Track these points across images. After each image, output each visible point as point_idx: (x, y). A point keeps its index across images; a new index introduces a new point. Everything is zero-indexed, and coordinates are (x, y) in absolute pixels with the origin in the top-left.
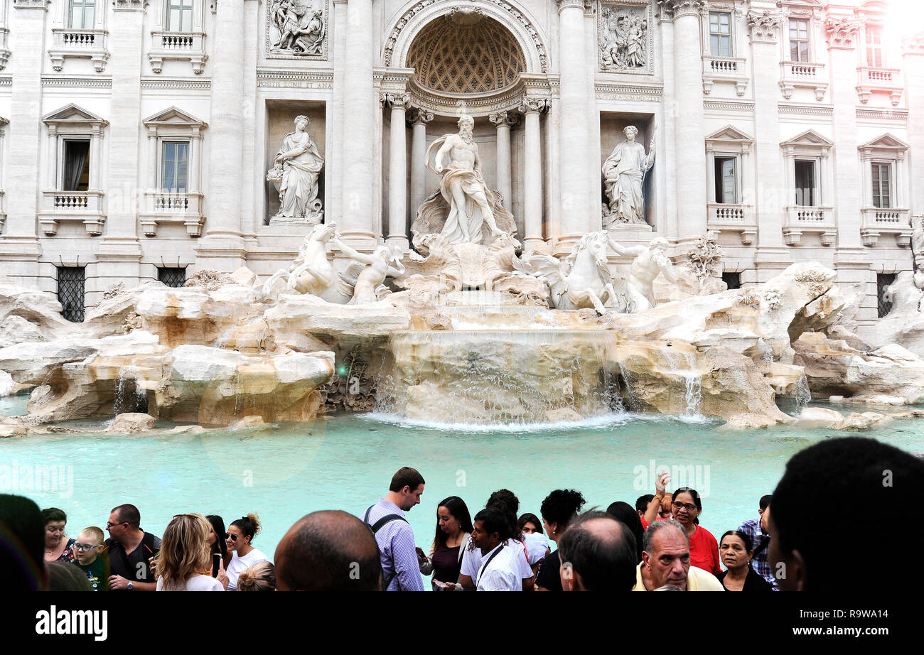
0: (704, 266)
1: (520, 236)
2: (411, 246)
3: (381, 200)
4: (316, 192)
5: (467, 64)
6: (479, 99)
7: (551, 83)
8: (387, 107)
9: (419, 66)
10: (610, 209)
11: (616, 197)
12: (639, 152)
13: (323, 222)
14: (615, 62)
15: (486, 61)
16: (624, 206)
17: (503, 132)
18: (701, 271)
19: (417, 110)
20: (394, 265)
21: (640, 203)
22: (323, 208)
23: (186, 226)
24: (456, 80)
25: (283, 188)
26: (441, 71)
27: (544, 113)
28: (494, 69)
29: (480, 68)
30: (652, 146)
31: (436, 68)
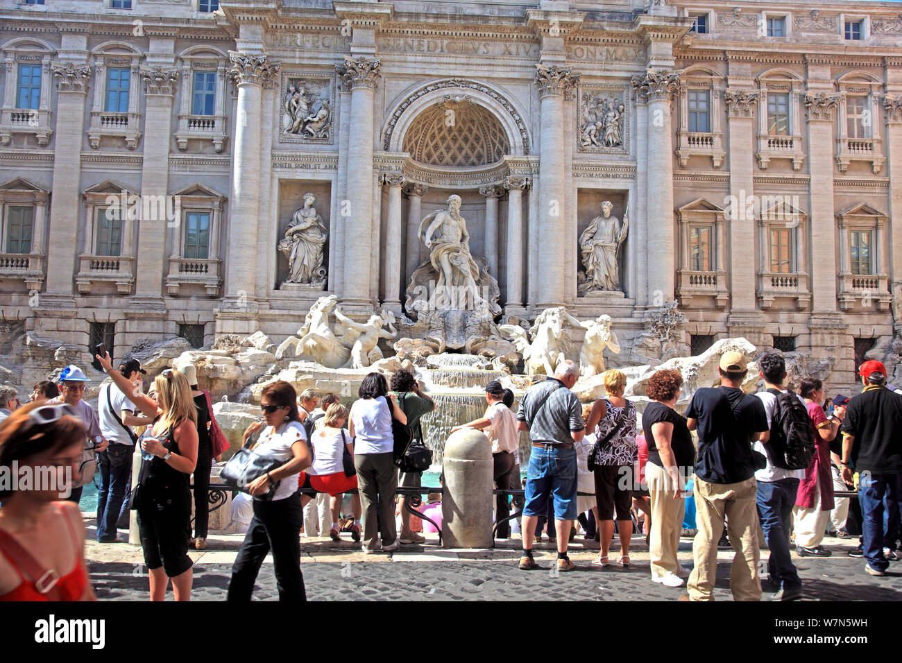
0: (668, 332)
1: (502, 302)
2: (404, 310)
3: (378, 269)
4: (321, 260)
5: (460, 141)
6: (471, 173)
7: (532, 165)
8: (385, 186)
9: (416, 144)
10: (586, 276)
11: (591, 267)
12: (614, 225)
13: (326, 289)
14: (593, 143)
15: (477, 138)
16: (599, 275)
17: (491, 203)
18: (665, 336)
19: (413, 185)
20: (387, 328)
21: (614, 273)
22: (327, 274)
23: (206, 288)
24: (450, 154)
25: (292, 257)
26: (436, 147)
27: (526, 191)
28: (485, 146)
29: (472, 144)
30: (625, 220)
31: (431, 145)
